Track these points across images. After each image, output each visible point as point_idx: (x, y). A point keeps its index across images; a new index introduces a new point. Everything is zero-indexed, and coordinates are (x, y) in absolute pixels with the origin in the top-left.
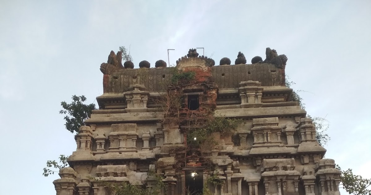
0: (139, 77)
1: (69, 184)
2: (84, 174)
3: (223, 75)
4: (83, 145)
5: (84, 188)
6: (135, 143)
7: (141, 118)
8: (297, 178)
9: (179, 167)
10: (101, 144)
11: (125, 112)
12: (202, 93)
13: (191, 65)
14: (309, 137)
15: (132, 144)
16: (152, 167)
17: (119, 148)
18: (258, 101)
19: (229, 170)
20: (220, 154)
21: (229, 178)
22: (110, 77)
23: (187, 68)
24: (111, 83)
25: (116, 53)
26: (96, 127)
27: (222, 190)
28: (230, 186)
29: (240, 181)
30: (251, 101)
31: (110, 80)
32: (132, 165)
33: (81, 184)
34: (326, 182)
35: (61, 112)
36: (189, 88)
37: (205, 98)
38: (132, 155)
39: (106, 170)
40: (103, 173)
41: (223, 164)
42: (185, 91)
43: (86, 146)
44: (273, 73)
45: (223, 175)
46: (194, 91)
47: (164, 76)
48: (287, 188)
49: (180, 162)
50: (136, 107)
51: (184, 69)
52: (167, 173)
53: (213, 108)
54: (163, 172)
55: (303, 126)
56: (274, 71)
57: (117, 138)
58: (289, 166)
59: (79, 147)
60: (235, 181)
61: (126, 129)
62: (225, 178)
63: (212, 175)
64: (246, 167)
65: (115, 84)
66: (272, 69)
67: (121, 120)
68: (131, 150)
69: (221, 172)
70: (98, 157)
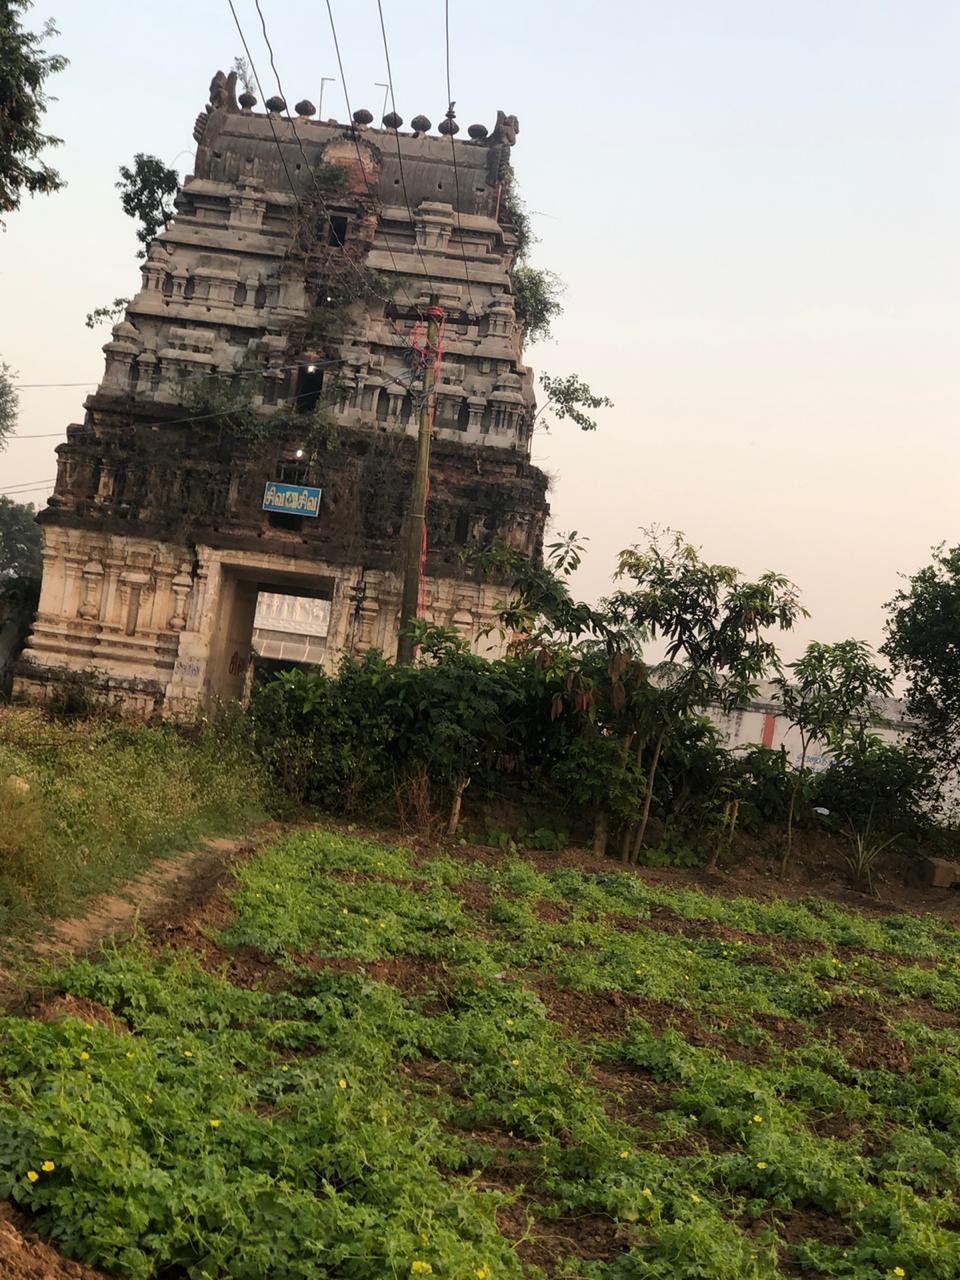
0: (256, 160)
1: (126, 355)
2: (150, 338)
3: (397, 182)
4: (152, 284)
5: (147, 364)
6: (233, 293)
7: (248, 246)
8: (460, 400)
9: (292, 355)
10: (180, 285)
11: (226, 228)
12: (354, 217)
13: (347, 156)
14: (499, 332)
15: (228, 294)
16: (253, 342)
17: (207, 299)
18: (443, 247)
19: (364, 373)
20: (355, 343)
21: (361, 385)
22: (208, 152)
23: (338, 160)
24: (209, 164)
25: (227, 76)
26: (175, 248)
27: (347, 402)
28: (360, 398)
29: (378, 391)
30: (432, 243)
31: (208, 158)
32: (224, 332)
33: (143, 357)
34: (499, 412)
35: (118, 184)
36: (335, 204)
37: (357, 228)
38: (225, 318)
39: (182, 338)
40: (177, 342)
41: (355, 363)
42: (328, 207)
43: (157, 287)
44: (479, 193)
45: (352, 379)
46: (341, 209)
47: (298, 167)
48: (442, 412)
49: (294, 346)
50: (244, 222)
51: (333, 161)
52: (272, 361)
53: (368, 247)
54: (267, 360)
55: (496, 309)
56: (482, 190)
57: (207, 280)
58: (453, 378)
59: (145, 286)
60: (369, 389)
61: (222, 266)
62: (354, 385)
63: (337, 376)
64: (396, 362)
65: (215, 166)
66: (479, 186)
67: (216, 246)
68: (224, 305)
69: (350, 374)
70: (173, 310)
